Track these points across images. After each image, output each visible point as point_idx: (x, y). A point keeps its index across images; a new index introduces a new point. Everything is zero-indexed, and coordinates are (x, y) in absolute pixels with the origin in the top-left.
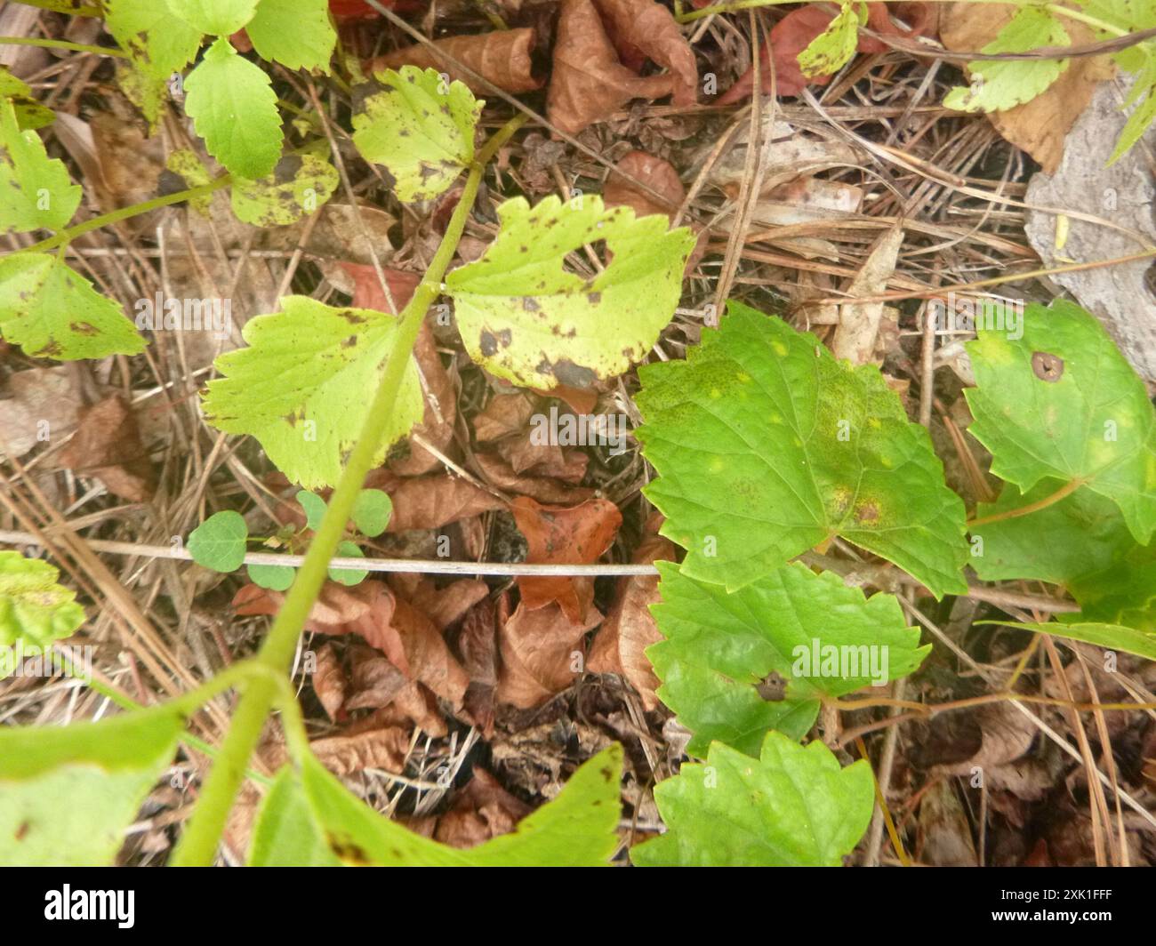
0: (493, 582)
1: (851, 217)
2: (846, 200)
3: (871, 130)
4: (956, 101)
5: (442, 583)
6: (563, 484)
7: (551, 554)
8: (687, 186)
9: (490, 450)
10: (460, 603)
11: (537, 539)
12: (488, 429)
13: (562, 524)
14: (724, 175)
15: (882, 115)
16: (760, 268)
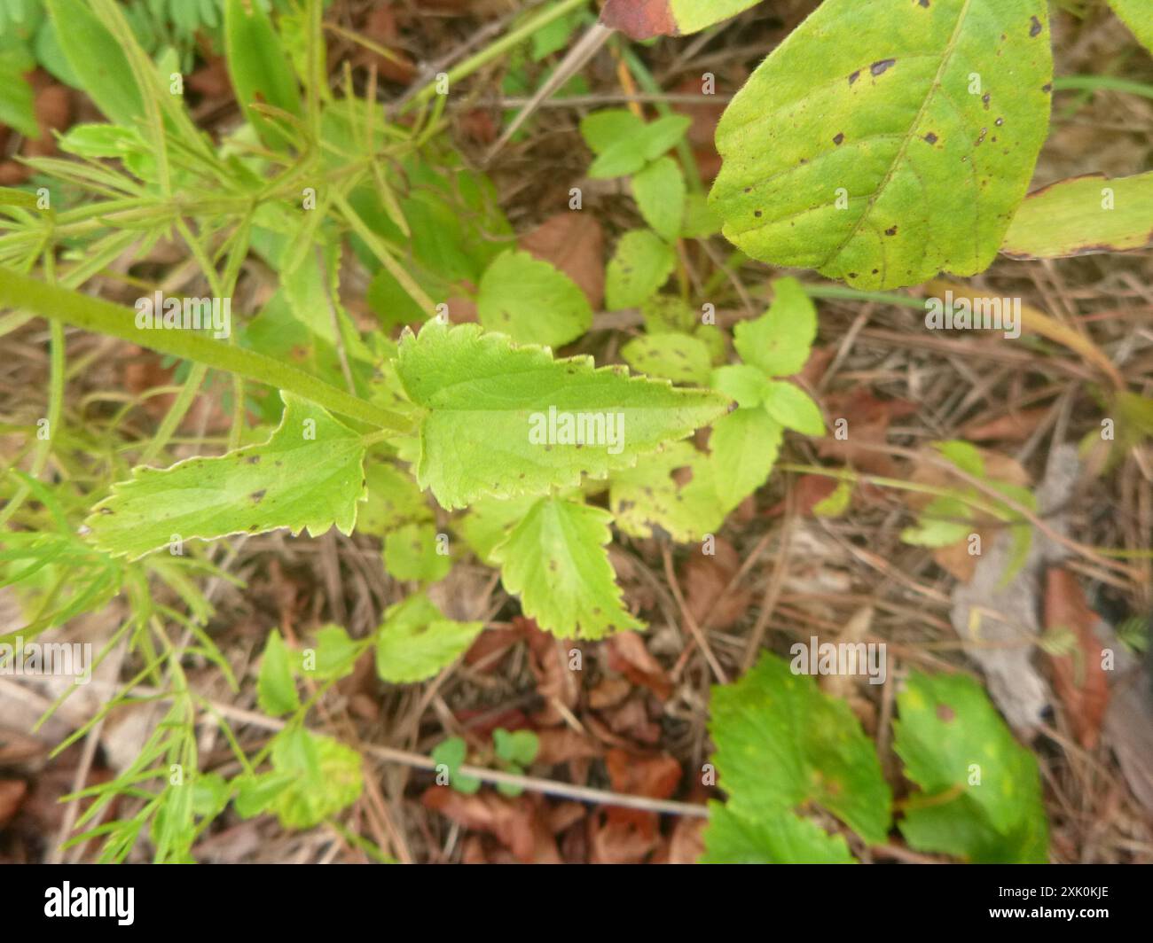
0: (588, 806)
1: (841, 593)
2: (839, 582)
3: (858, 541)
4: (909, 537)
5: (554, 801)
6: (641, 744)
7: (632, 789)
8: (741, 561)
9: (597, 714)
10: (566, 818)
11: (619, 779)
12: (599, 700)
13: (639, 772)
14: (766, 556)
15: (866, 532)
16: (784, 619)
